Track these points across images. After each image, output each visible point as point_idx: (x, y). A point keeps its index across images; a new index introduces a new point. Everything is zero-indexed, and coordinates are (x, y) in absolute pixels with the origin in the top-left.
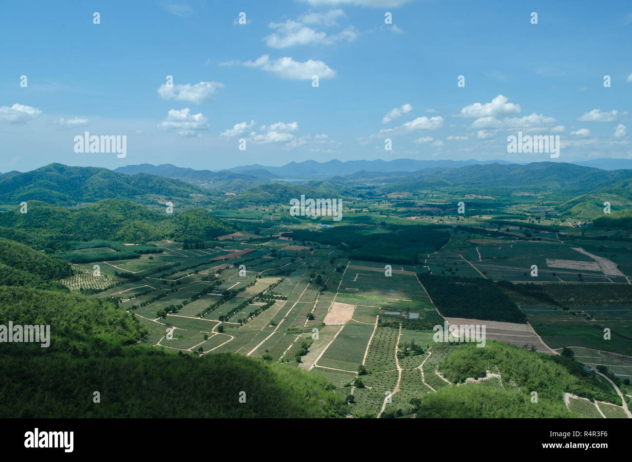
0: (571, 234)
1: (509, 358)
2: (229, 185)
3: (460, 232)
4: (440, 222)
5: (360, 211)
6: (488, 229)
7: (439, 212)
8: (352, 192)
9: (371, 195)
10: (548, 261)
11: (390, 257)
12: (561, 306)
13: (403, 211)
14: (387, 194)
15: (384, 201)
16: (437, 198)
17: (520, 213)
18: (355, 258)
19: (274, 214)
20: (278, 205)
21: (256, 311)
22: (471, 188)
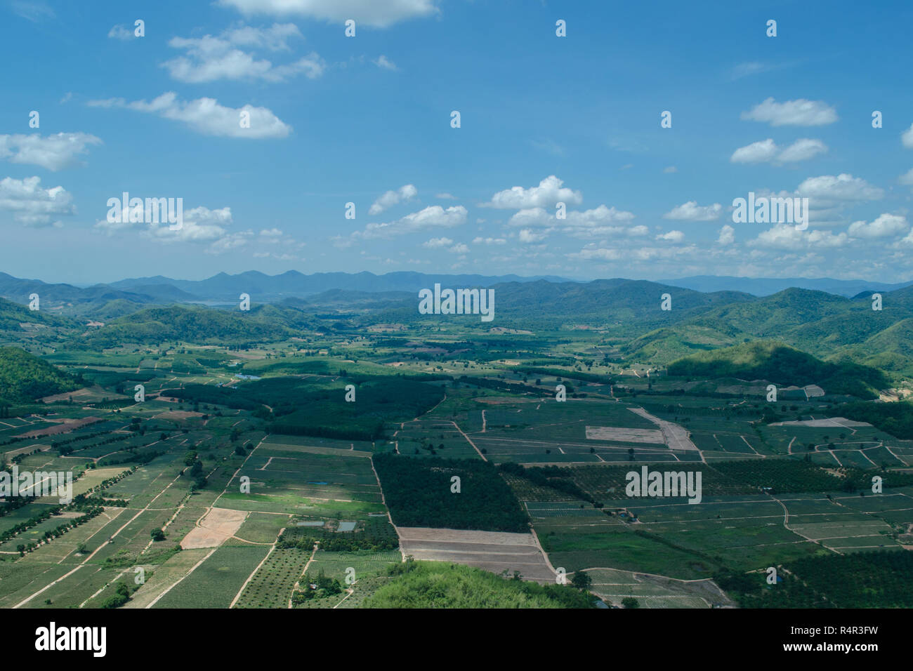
0: (632, 386)
1: (467, 595)
2: (101, 310)
3: (463, 385)
4: (436, 369)
5: (313, 354)
6: (508, 382)
7: (442, 354)
8: (311, 324)
9: (341, 328)
10: (588, 430)
11: (335, 428)
12: (592, 502)
13: (386, 354)
14: (368, 326)
15: (360, 338)
16: (445, 333)
17: (567, 355)
18: (277, 431)
19: (162, 358)
20: (177, 344)
21: (59, 529)
22: (502, 317)
